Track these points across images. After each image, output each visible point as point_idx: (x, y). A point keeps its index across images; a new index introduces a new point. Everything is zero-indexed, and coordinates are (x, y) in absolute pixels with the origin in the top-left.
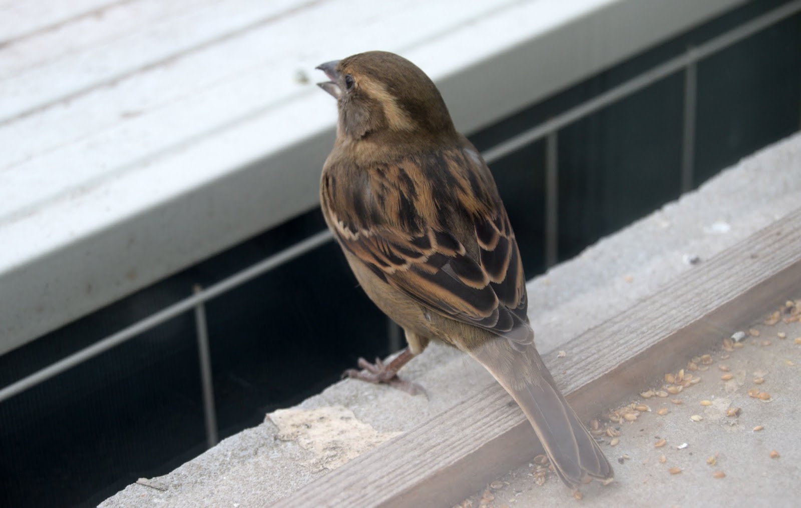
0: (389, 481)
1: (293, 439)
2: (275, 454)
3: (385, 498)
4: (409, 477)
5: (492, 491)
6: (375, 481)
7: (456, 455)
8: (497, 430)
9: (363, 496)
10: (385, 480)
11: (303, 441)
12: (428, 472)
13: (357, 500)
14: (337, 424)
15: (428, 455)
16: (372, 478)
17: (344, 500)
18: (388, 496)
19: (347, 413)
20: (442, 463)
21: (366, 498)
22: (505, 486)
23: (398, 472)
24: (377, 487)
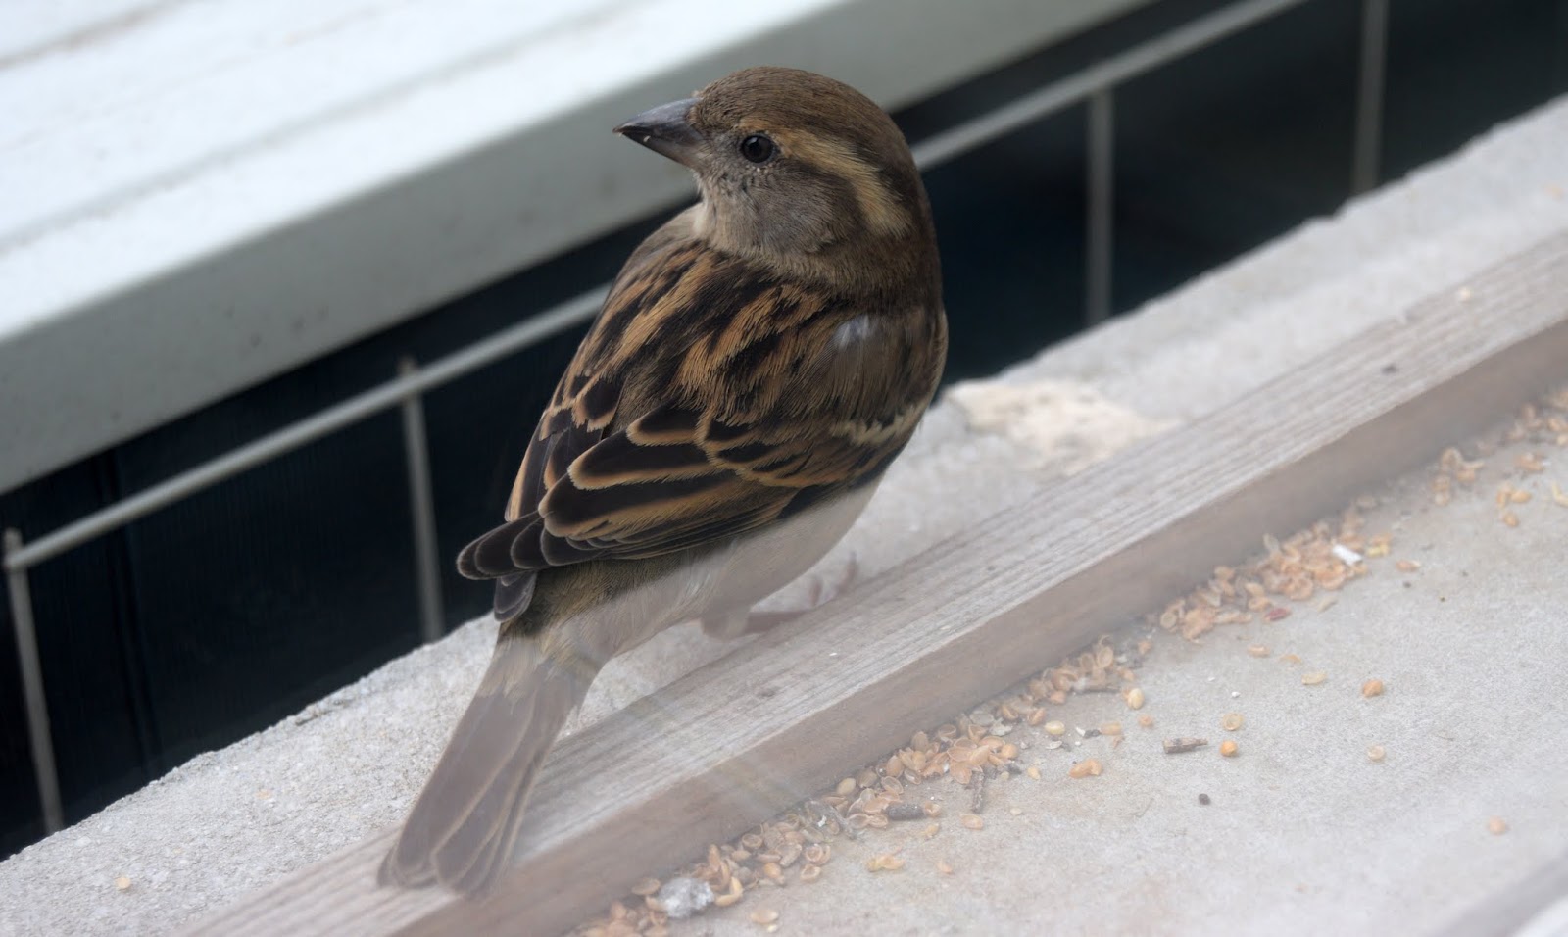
0: (1194, 483)
1: (1000, 430)
2: (969, 453)
3: (1189, 509)
4: (1225, 478)
5: (1361, 511)
6: (1169, 483)
7: (1305, 445)
8: (1370, 408)
9: (1151, 505)
10: (1186, 481)
11: (1018, 433)
12: (1256, 471)
13: (1142, 510)
14: (1072, 409)
15: (1255, 444)
16: (1163, 477)
17: (1118, 510)
18: (1196, 505)
19: (1087, 390)
20: (1281, 457)
21: (1156, 507)
22: (1380, 505)
23: (1207, 468)
24: (1174, 491)
